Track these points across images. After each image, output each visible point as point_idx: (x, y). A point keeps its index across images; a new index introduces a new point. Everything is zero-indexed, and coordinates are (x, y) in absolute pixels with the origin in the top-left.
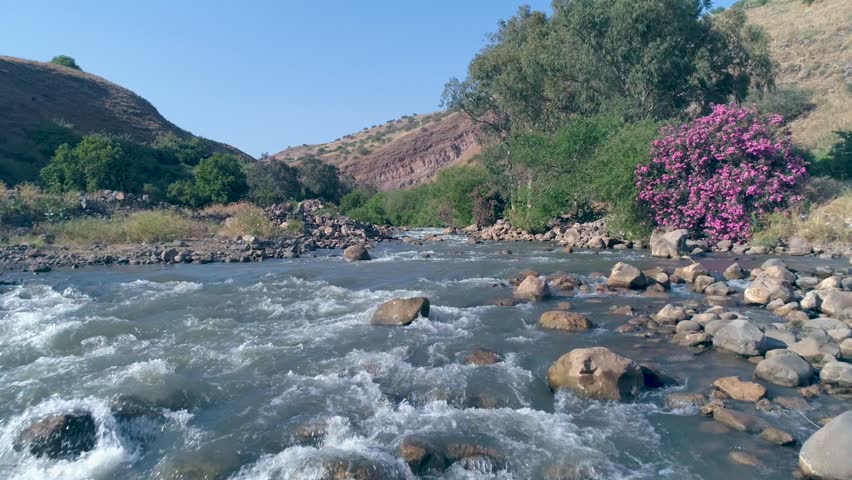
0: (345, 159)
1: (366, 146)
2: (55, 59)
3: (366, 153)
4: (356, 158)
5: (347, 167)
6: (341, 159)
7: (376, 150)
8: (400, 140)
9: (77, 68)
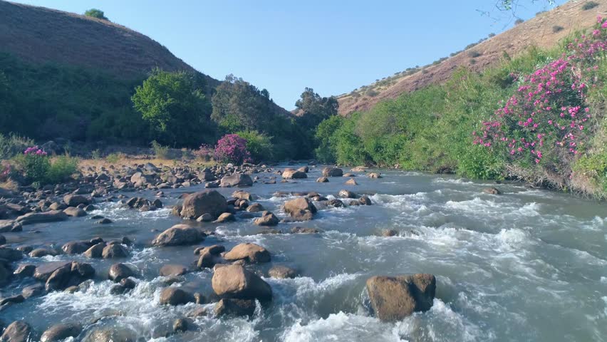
0: (356, 100)
1: (374, 90)
2: (87, 12)
3: (373, 94)
4: (365, 99)
5: (357, 107)
6: (353, 101)
7: (382, 92)
8: (404, 82)
9: (106, 19)
